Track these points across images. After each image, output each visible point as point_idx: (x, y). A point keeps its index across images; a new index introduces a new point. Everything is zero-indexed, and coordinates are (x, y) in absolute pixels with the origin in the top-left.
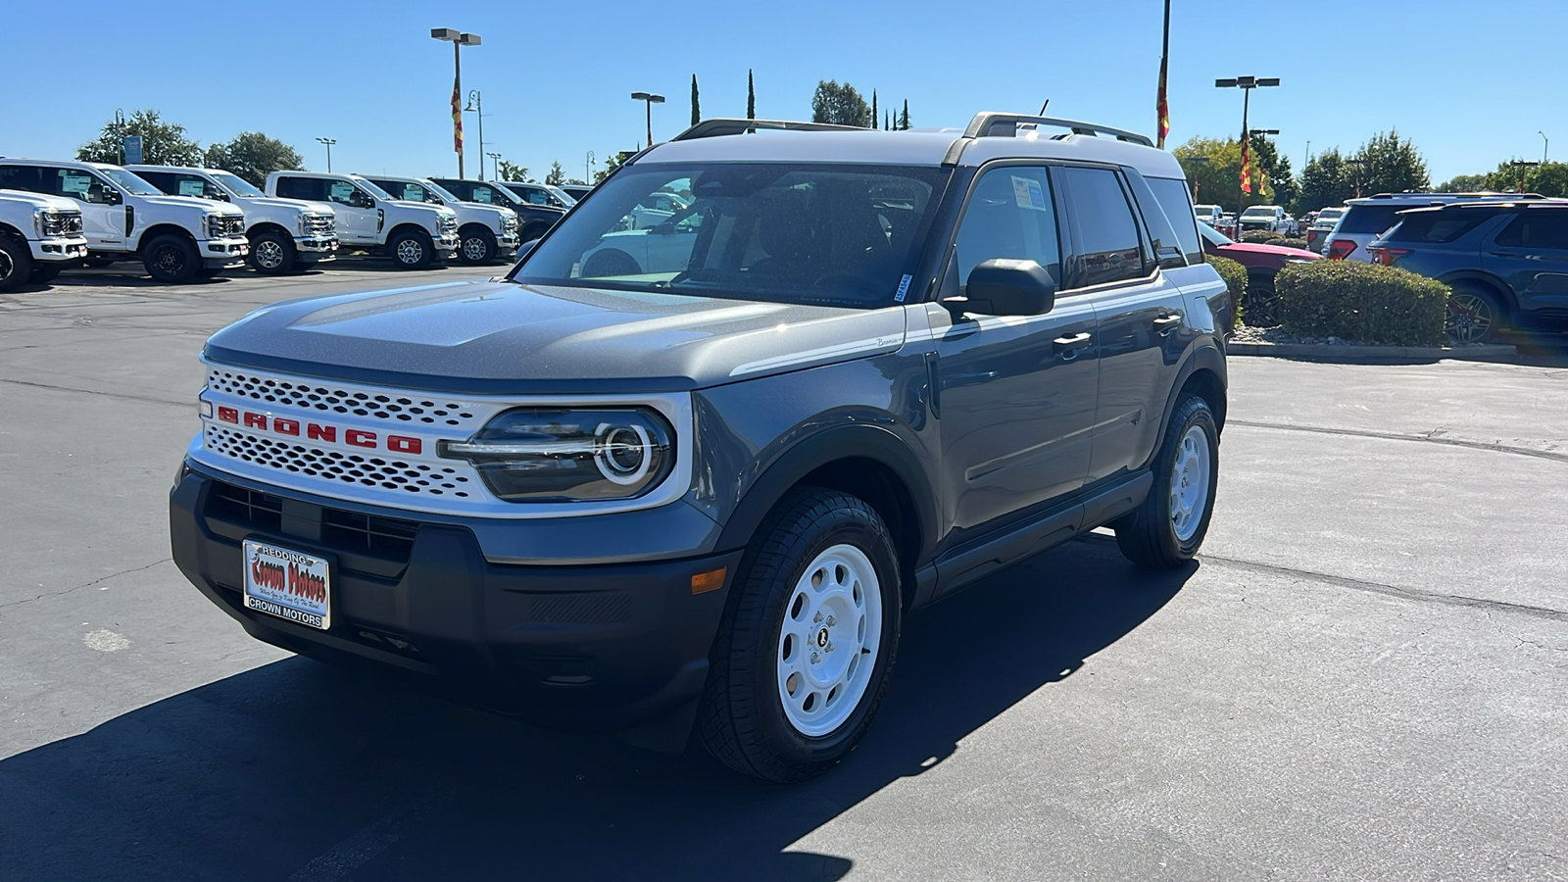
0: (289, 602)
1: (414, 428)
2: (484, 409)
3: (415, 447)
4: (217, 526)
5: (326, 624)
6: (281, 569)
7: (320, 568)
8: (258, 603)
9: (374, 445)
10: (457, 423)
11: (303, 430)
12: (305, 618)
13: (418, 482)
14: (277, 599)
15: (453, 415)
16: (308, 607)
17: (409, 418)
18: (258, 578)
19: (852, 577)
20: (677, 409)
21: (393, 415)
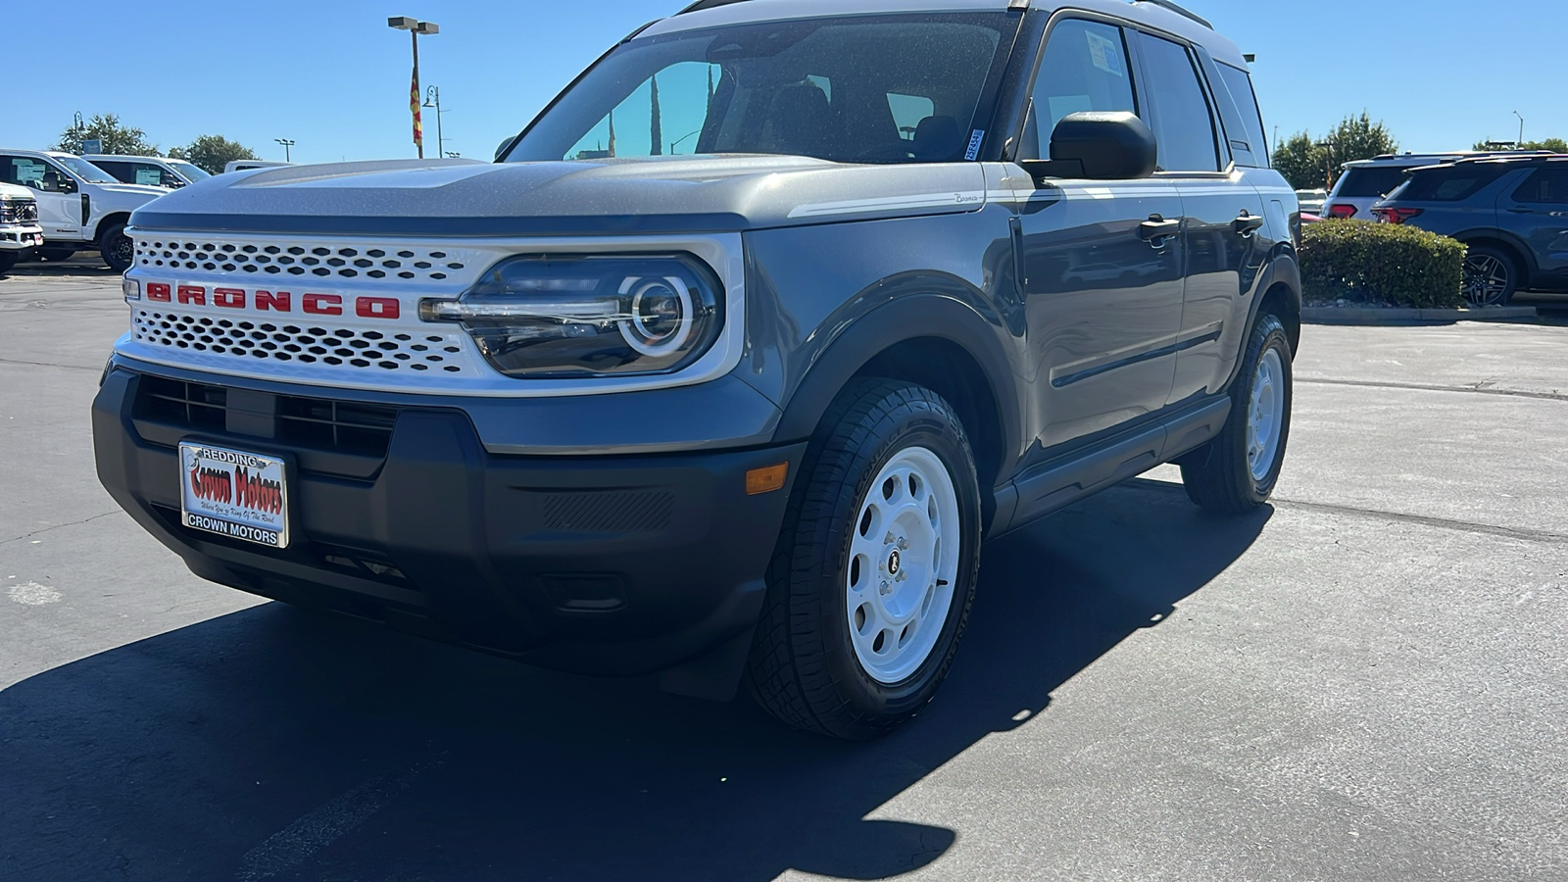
0: (237, 517)
1: (390, 286)
2: (479, 255)
3: (392, 310)
4: (149, 430)
5: (283, 542)
6: (226, 475)
7: (273, 469)
8: (199, 521)
9: (338, 311)
10: (444, 276)
11: (251, 300)
12: (258, 534)
13: (397, 356)
14: (222, 515)
15: (438, 266)
16: (260, 521)
17: (383, 275)
18: (199, 489)
19: (927, 490)
20: (724, 255)
21: (362, 272)
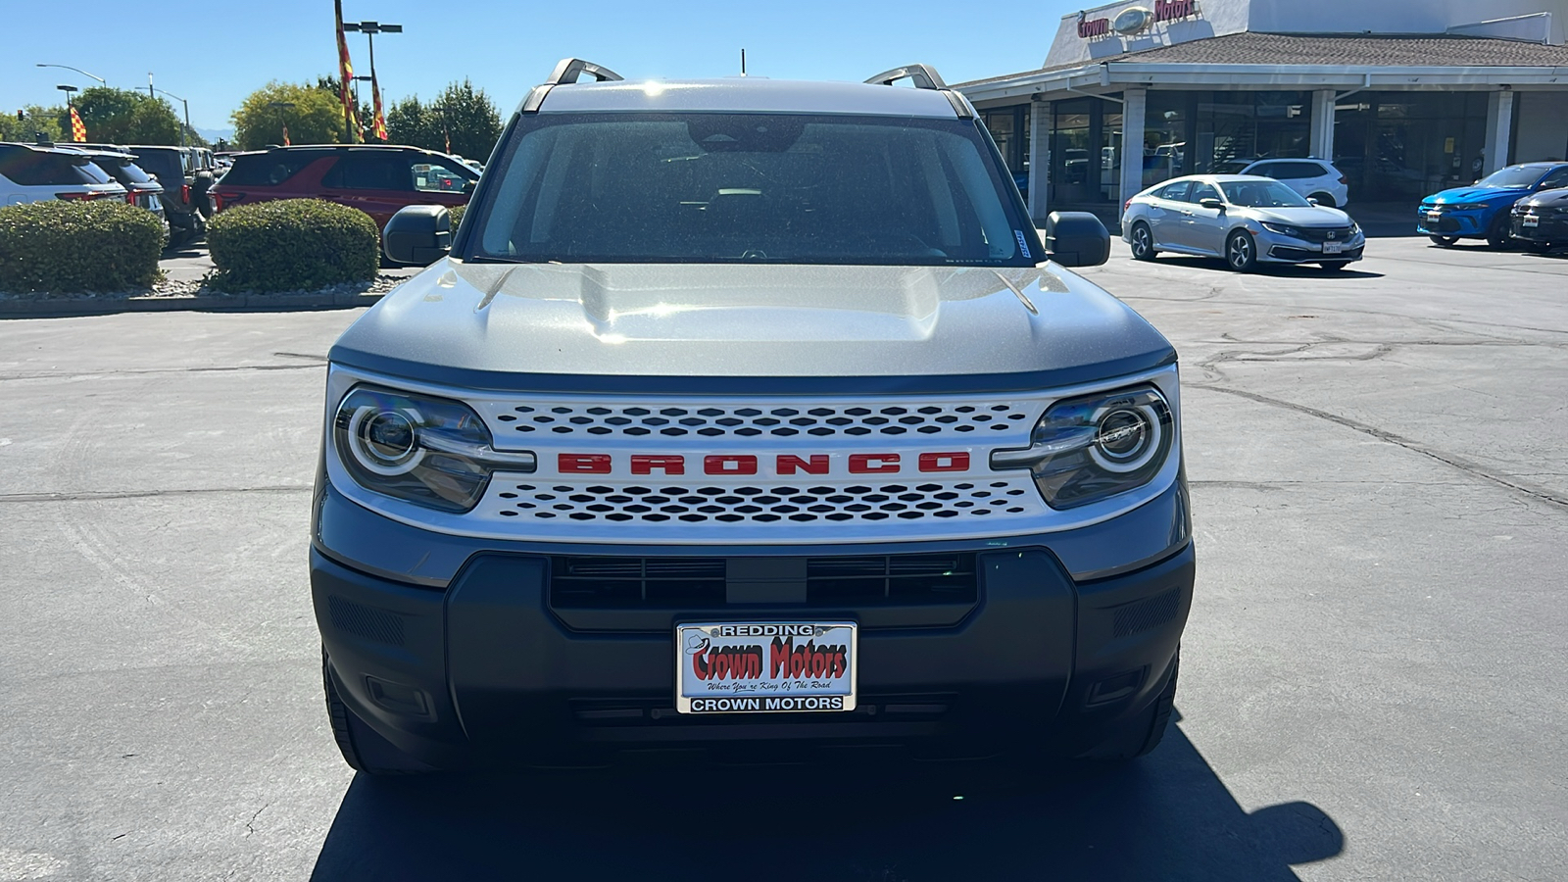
0: (771, 691)
1: (947, 439)
2: (1034, 404)
3: (961, 462)
4: (583, 617)
5: (850, 704)
6: (758, 650)
7: (844, 635)
8: (709, 704)
9: (896, 469)
10: (1006, 427)
11: (765, 465)
12: (812, 703)
13: (957, 505)
16: (810, 690)
17: (939, 430)
18: (707, 671)
21: (912, 429)
